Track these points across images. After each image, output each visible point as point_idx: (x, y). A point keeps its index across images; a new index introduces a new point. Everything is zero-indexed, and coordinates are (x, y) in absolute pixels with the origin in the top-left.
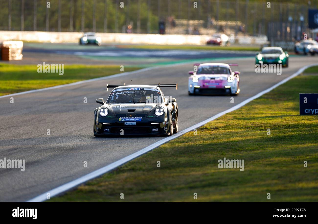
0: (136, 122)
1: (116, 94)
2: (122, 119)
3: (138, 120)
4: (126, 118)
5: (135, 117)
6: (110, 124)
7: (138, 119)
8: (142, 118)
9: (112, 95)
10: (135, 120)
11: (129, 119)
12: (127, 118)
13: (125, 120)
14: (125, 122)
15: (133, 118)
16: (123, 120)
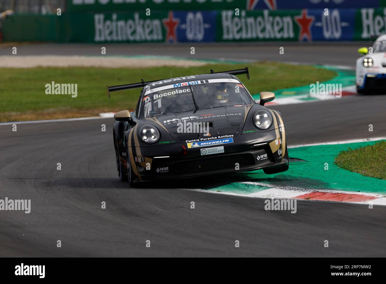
0: (223, 147)
1: (154, 98)
2: (193, 144)
3: (227, 141)
4: (200, 141)
5: (219, 137)
6: (169, 157)
7: (225, 140)
8: (233, 136)
9: (146, 102)
10: (220, 142)
11: (209, 142)
12: (203, 140)
13: (199, 144)
14: (201, 149)
15: (216, 138)
16: (196, 145)
